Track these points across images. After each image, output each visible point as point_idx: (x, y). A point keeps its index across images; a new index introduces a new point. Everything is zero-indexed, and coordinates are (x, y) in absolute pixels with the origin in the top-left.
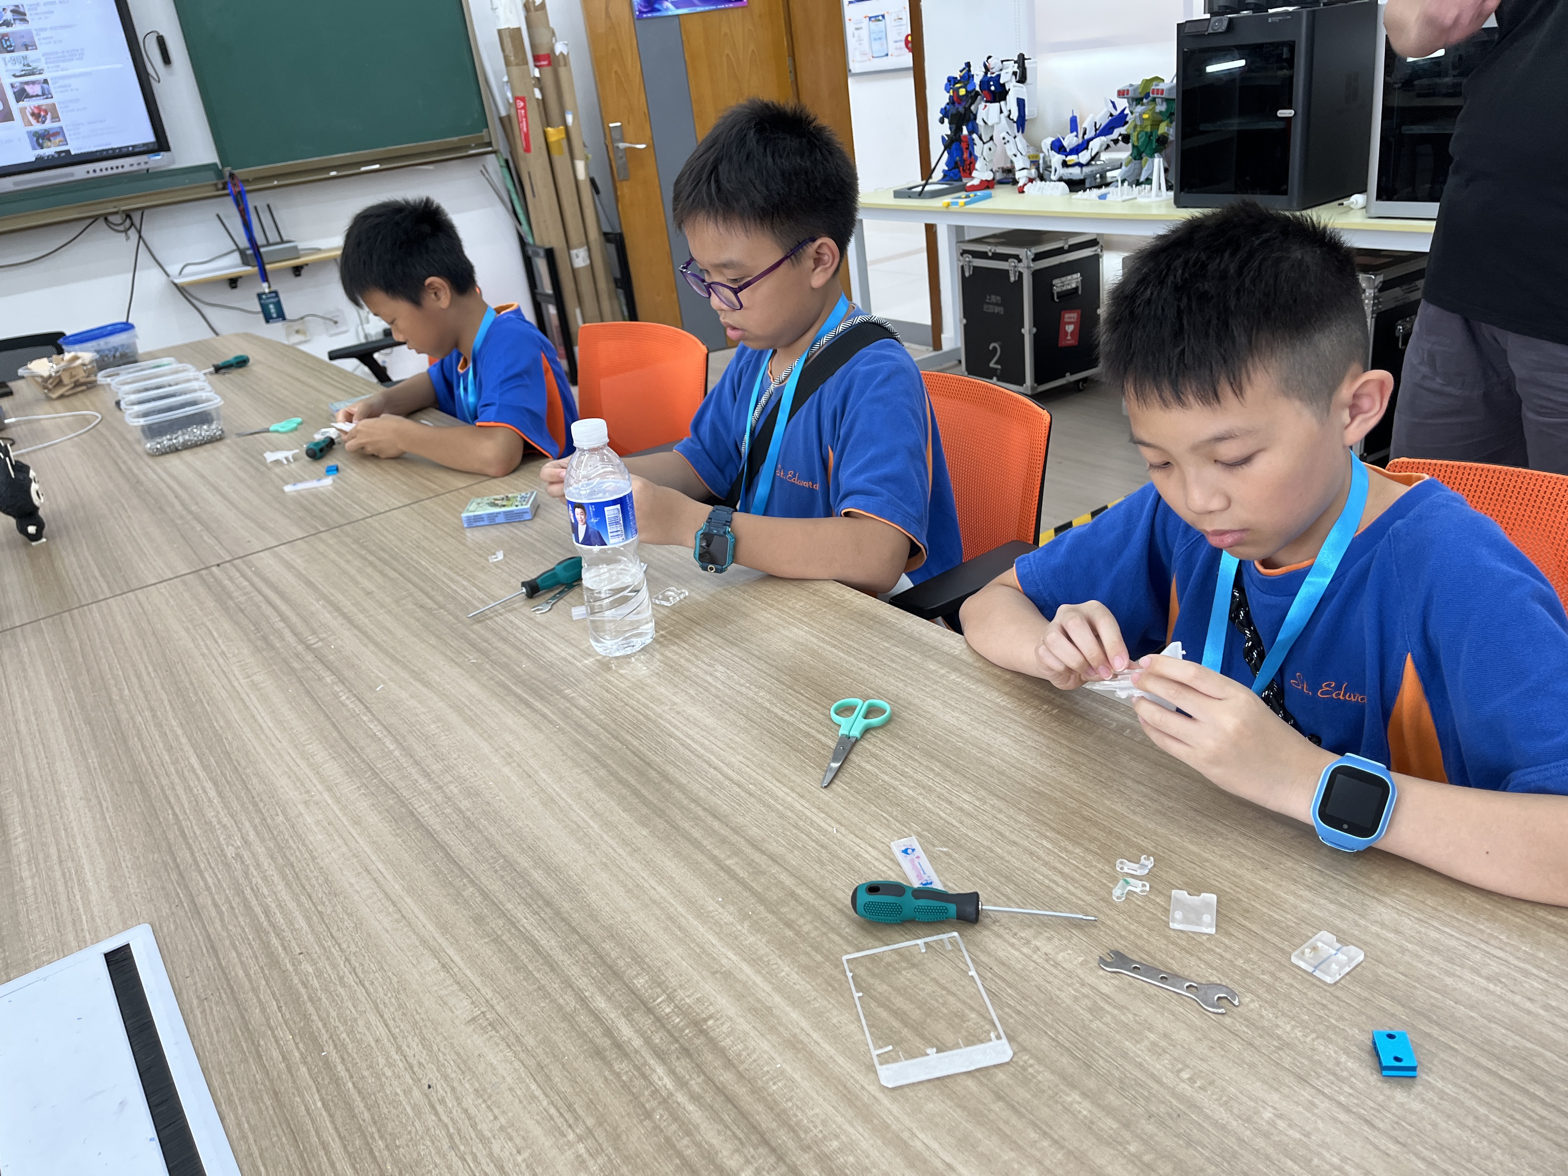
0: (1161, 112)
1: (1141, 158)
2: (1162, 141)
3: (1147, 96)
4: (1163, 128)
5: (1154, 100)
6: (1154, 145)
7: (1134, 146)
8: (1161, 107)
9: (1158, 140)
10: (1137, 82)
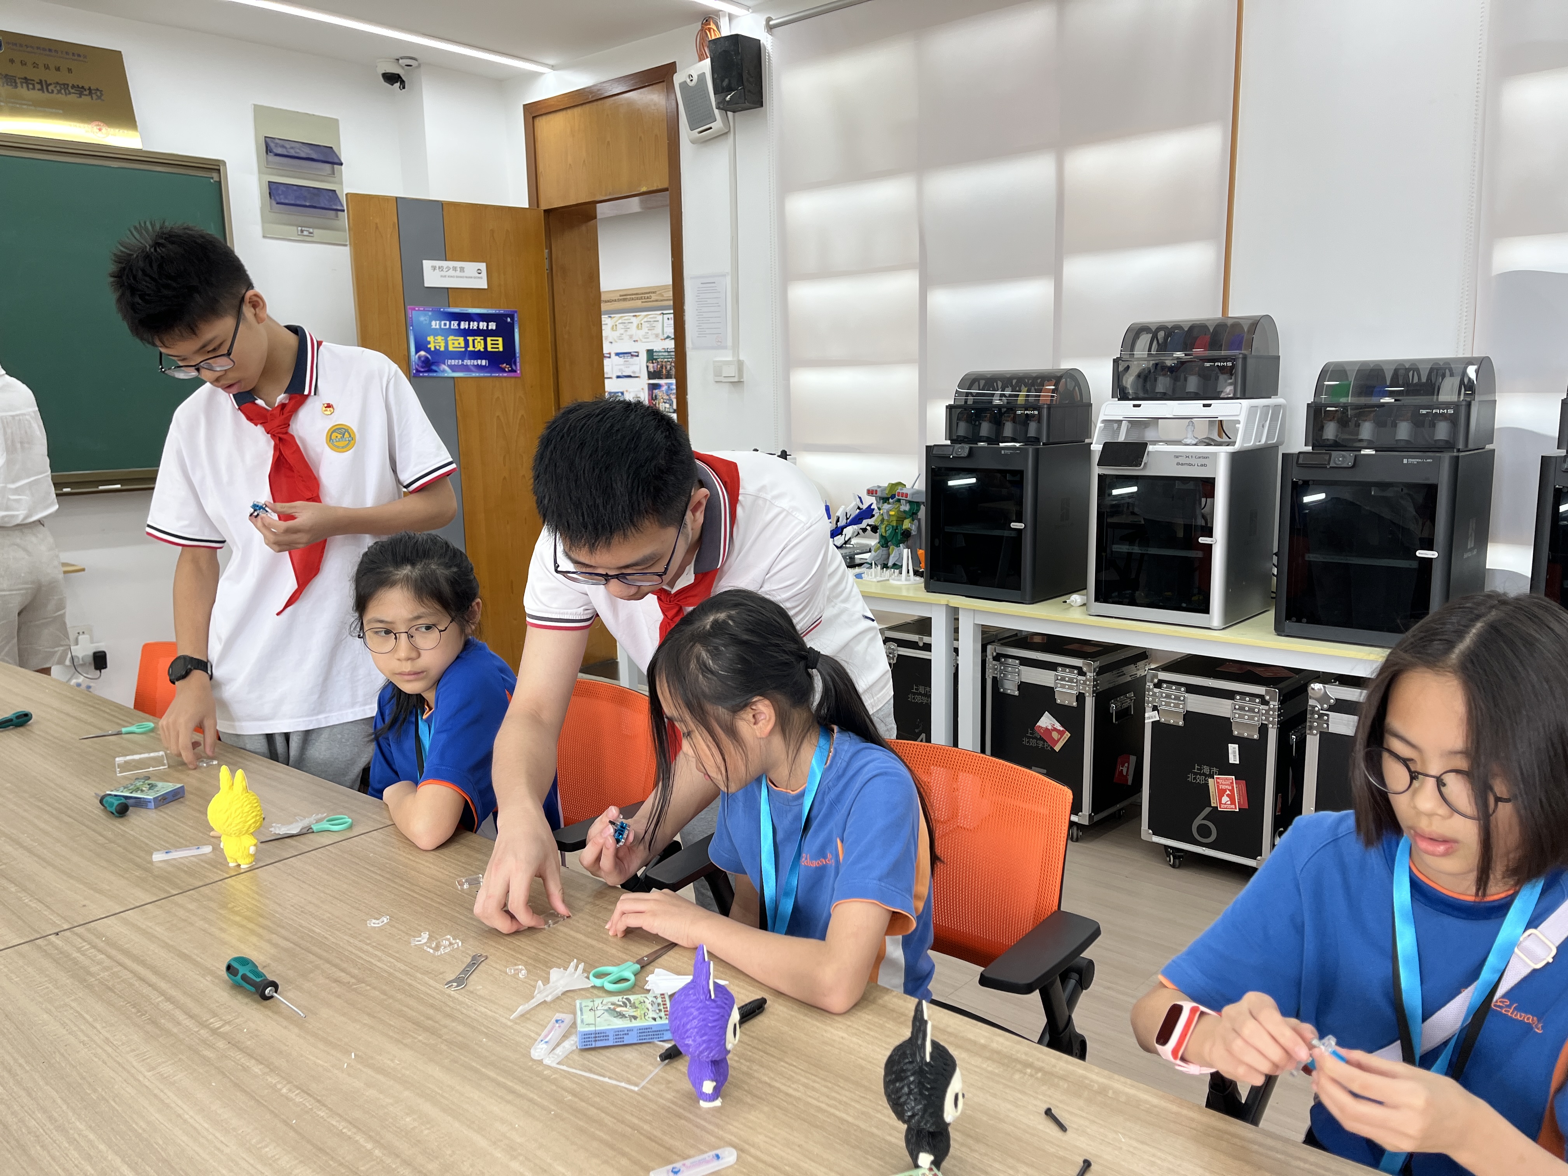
0: (905, 511)
1: (887, 546)
2: (906, 534)
3: (893, 497)
4: (907, 524)
5: (899, 501)
6: (899, 537)
7: (882, 536)
8: (907, 508)
9: (902, 534)
10: (885, 484)
